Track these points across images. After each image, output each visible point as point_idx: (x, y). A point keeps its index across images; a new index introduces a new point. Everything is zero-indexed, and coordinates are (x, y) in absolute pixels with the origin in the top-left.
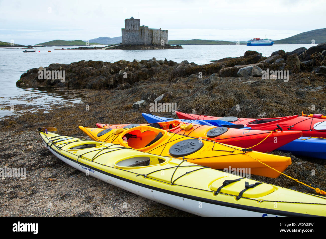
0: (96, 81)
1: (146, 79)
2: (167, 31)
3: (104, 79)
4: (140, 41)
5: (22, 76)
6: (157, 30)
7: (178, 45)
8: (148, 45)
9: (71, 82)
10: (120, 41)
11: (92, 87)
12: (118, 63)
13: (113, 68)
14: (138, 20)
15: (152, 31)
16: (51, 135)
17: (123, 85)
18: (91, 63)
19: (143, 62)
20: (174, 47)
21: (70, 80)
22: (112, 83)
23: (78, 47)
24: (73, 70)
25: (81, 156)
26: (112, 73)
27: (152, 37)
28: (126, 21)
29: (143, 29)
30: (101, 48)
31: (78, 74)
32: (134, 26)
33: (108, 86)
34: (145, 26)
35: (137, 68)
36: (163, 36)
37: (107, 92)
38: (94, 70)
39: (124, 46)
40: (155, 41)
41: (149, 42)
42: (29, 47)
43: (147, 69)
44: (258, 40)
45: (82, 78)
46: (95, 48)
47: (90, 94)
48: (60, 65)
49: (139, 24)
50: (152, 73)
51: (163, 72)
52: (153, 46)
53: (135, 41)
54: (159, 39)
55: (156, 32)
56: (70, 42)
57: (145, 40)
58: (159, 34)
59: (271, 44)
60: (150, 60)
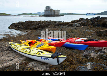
0: (32, 27)
1: (47, 27)
2: (59, 10)
3: (34, 27)
4: (51, 14)
5: (11, 25)
6: (56, 10)
7: (63, 15)
8: (53, 15)
9: (25, 27)
10: (44, 14)
11: (31, 29)
12: (39, 22)
13: (37, 23)
14: (50, 7)
15: (54, 10)
16: (11, 42)
17: (40, 28)
18: (31, 22)
19: (47, 21)
20: (61, 16)
21: (24, 27)
22: (37, 28)
23: (30, 16)
24: (26, 23)
25: (15, 47)
26: (37, 25)
27: (54, 12)
28: (46, 7)
29: (51, 10)
30: (38, 16)
31: (27, 25)
32: (49, 9)
33: (36, 28)
34: (52, 9)
35: (45, 23)
36: (58, 12)
37: (35, 31)
38: (32, 24)
39: (45, 15)
40: (55, 14)
41: (53, 14)
42: (15, 15)
43: (48, 24)
44: (90, 13)
45: (28, 26)
46: (36, 16)
47: (30, 31)
48: (22, 22)
49: (50, 8)
50: (49, 25)
51: (52, 24)
52: (54, 15)
53: (49, 14)
54: (57, 13)
55: (56, 11)
56: (28, 14)
57: (52, 13)
58: (57, 11)
59: (94, 15)
60: (49, 21)
